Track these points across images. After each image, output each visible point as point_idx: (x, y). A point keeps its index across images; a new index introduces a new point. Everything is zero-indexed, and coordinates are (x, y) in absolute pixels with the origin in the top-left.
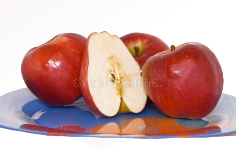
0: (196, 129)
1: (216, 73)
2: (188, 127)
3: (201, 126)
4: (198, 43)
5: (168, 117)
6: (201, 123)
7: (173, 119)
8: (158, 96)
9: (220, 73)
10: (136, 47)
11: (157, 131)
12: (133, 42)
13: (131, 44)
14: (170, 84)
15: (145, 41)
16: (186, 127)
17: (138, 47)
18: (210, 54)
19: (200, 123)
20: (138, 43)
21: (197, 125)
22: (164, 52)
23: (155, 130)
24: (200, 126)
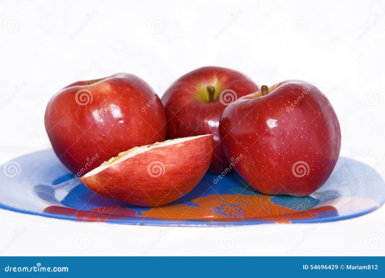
0: (302, 210)
1: (332, 126)
2: (290, 209)
3: (309, 207)
4: (303, 81)
5: (258, 192)
6: (309, 201)
7: (266, 197)
8: (246, 163)
9: (336, 126)
10: (210, 87)
11: (243, 214)
12: (205, 81)
13: (202, 83)
14: (265, 145)
15: (224, 78)
16: (286, 207)
17: (214, 88)
18: (322, 99)
19: (307, 202)
20: (212, 82)
21: (303, 205)
22: (250, 95)
23: (239, 212)
24: (307, 207)
